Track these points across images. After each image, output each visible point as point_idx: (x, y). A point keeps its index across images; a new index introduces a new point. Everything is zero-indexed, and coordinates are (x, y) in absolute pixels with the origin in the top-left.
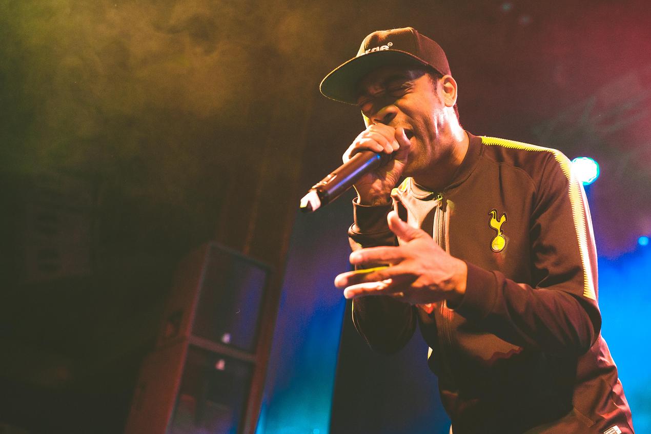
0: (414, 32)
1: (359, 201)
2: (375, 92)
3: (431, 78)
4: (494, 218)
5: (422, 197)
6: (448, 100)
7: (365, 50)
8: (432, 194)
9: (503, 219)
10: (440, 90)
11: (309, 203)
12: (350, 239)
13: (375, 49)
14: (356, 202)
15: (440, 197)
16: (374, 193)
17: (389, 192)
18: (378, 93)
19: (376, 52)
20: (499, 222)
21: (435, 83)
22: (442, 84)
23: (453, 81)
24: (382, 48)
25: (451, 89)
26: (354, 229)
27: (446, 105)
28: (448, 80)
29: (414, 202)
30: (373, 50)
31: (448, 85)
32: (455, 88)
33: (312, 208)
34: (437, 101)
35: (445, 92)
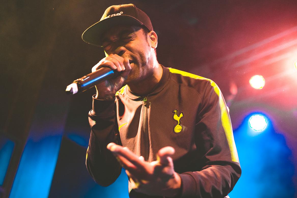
0: (134, 6)
1: (96, 97)
2: (113, 40)
3: (144, 32)
4: (176, 114)
5: (134, 98)
6: (153, 44)
7: (107, 15)
8: (140, 97)
9: (181, 115)
10: (149, 39)
11: (72, 89)
12: (89, 118)
13: (113, 15)
14: (95, 97)
15: (145, 100)
16: (106, 92)
17: (115, 93)
18: (114, 40)
19: (114, 17)
20: (179, 116)
21: (146, 35)
22: (150, 36)
23: (155, 34)
24: (117, 15)
25: (154, 39)
26: (92, 112)
27: (152, 47)
28: (152, 34)
29: (129, 101)
30: (112, 16)
31: (153, 36)
32: (156, 38)
33: (73, 92)
34: (148, 45)
35: (151, 40)
